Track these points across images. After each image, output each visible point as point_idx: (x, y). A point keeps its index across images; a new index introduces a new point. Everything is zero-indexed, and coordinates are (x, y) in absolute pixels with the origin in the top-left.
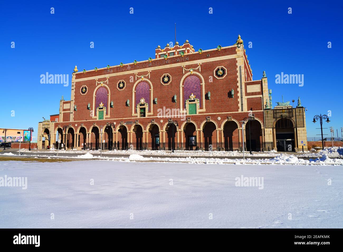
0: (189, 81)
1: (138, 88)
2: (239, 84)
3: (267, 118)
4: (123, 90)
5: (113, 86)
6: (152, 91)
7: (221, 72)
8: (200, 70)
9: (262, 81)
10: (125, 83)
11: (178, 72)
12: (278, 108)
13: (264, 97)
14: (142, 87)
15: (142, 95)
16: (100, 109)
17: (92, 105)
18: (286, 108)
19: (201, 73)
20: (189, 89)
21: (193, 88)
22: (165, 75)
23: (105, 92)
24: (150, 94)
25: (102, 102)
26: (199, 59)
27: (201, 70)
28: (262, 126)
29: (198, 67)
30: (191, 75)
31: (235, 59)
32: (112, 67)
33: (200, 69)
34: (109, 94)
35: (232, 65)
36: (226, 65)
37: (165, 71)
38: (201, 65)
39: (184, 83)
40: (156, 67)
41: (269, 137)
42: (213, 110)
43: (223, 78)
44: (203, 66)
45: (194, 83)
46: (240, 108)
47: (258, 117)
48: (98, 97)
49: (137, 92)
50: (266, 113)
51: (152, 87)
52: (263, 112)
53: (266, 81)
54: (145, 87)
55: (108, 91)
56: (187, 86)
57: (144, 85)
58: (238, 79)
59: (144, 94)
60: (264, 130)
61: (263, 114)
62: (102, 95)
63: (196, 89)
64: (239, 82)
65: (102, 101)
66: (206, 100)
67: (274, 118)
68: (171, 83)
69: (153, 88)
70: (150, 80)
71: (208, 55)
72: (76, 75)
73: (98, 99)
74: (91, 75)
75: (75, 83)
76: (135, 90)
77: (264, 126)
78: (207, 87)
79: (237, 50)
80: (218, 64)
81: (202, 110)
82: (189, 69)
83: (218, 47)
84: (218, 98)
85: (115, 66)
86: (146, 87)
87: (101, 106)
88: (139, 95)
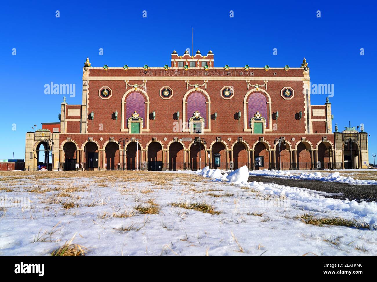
0: (254, 98)
1: (191, 99)
2: (305, 107)
3: (337, 141)
4: (169, 99)
5: (153, 93)
6: (210, 105)
7: (288, 92)
8: (266, 88)
9: (326, 106)
10: (172, 91)
11: (242, 87)
12: (346, 133)
13: (328, 121)
14: (195, 98)
15: (196, 107)
16: (133, 119)
17: (120, 114)
18: (353, 133)
19: (268, 91)
20: (254, 107)
21: (259, 106)
22: (225, 88)
23: (140, 98)
24: (207, 107)
25: (136, 112)
26: (265, 76)
27: (268, 88)
28: (333, 148)
29: (264, 85)
30: (256, 92)
31: (302, 81)
32: (151, 68)
33: (266, 86)
34: (148, 103)
35: (299, 87)
36: (293, 86)
37: (225, 83)
38: (267, 82)
39: (249, 100)
40: (214, 77)
41: (339, 158)
42: (280, 130)
43: (290, 99)
44: (270, 83)
45: (260, 100)
46: (307, 130)
47: (329, 140)
48: (130, 105)
49: (189, 103)
50: (337, 136)
51: (209, 100)
52: (334, 135)
53: (330, 107)
54: (199, 98)
55: (146, 98)
56: (251, 103)
57: (198, 96)
58: (305, 102)
59: (199, 107)
60: (335, 151)
61: (334, 137)
62: (136, 102)
63: (262, 107)
64: (306, 104)
65: (137, 110)
66: (273, 120)
67: (343, 141)
68: (233, 98)
69: (211, 101)
70: (206, 91)
71: (275, 74)
72: (90, 70)
73: (130, 107)
74: (117, 74)
75: (88, 82)
76: (187, 100)
77: (335, 148)
78: (274, 107)
79: (304, 73)
80: (285, 84)
81: (269, 129)
82: (254, 84)
83: (286, 67)
84: (285, 118)
85: (156, 68)
86: (202, 99)
87: (135, 116)
88: (192, 107)
